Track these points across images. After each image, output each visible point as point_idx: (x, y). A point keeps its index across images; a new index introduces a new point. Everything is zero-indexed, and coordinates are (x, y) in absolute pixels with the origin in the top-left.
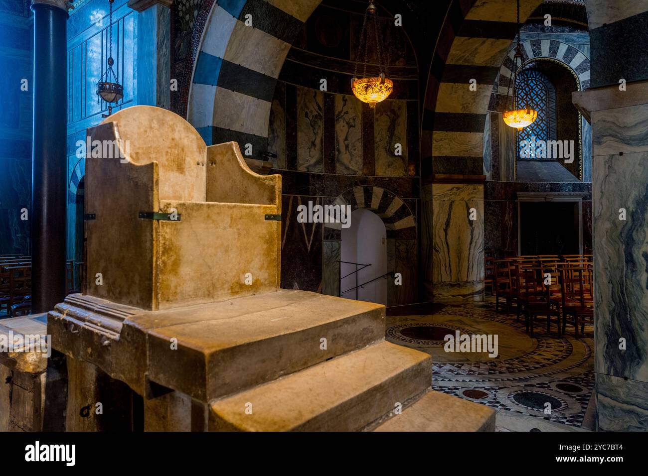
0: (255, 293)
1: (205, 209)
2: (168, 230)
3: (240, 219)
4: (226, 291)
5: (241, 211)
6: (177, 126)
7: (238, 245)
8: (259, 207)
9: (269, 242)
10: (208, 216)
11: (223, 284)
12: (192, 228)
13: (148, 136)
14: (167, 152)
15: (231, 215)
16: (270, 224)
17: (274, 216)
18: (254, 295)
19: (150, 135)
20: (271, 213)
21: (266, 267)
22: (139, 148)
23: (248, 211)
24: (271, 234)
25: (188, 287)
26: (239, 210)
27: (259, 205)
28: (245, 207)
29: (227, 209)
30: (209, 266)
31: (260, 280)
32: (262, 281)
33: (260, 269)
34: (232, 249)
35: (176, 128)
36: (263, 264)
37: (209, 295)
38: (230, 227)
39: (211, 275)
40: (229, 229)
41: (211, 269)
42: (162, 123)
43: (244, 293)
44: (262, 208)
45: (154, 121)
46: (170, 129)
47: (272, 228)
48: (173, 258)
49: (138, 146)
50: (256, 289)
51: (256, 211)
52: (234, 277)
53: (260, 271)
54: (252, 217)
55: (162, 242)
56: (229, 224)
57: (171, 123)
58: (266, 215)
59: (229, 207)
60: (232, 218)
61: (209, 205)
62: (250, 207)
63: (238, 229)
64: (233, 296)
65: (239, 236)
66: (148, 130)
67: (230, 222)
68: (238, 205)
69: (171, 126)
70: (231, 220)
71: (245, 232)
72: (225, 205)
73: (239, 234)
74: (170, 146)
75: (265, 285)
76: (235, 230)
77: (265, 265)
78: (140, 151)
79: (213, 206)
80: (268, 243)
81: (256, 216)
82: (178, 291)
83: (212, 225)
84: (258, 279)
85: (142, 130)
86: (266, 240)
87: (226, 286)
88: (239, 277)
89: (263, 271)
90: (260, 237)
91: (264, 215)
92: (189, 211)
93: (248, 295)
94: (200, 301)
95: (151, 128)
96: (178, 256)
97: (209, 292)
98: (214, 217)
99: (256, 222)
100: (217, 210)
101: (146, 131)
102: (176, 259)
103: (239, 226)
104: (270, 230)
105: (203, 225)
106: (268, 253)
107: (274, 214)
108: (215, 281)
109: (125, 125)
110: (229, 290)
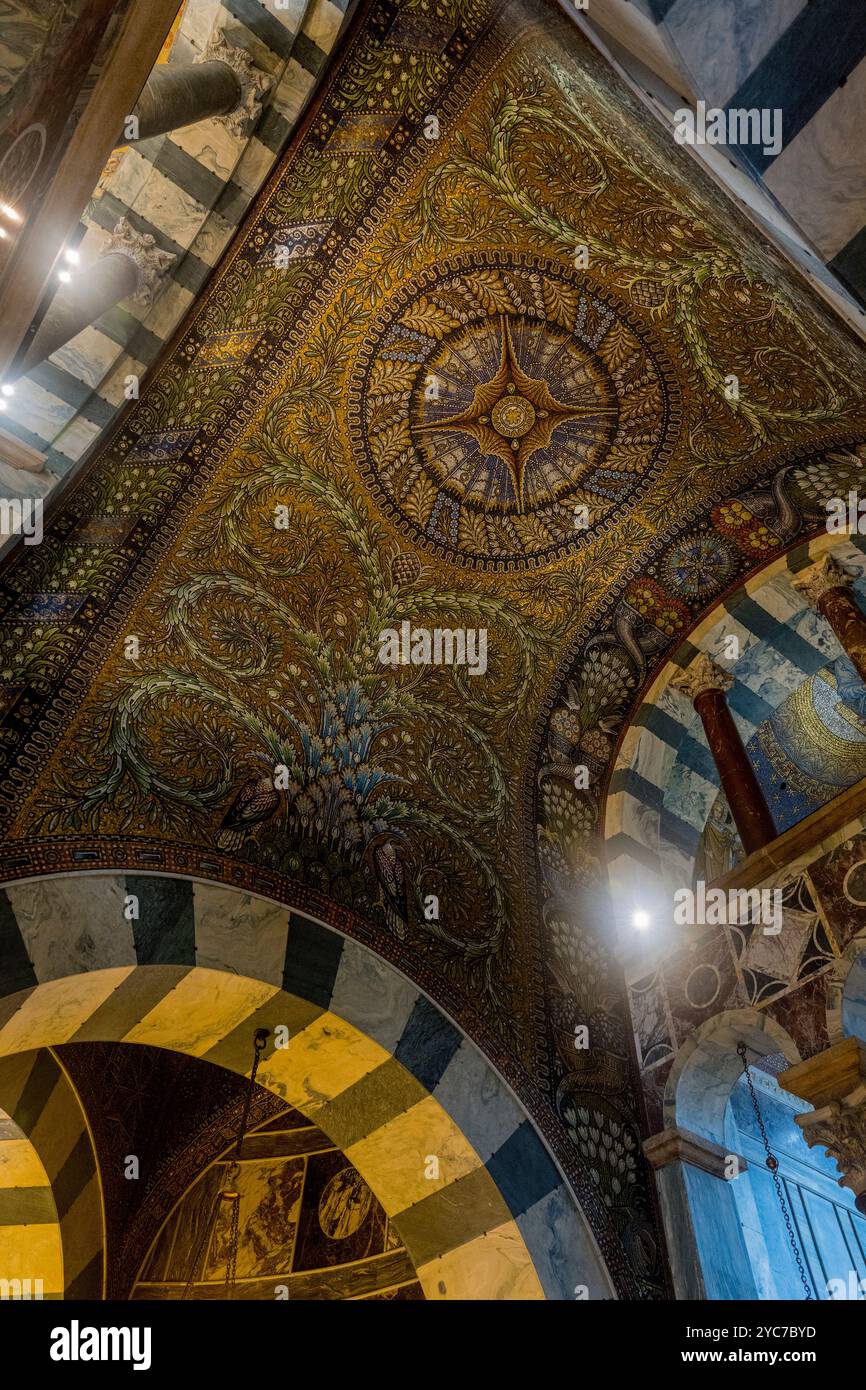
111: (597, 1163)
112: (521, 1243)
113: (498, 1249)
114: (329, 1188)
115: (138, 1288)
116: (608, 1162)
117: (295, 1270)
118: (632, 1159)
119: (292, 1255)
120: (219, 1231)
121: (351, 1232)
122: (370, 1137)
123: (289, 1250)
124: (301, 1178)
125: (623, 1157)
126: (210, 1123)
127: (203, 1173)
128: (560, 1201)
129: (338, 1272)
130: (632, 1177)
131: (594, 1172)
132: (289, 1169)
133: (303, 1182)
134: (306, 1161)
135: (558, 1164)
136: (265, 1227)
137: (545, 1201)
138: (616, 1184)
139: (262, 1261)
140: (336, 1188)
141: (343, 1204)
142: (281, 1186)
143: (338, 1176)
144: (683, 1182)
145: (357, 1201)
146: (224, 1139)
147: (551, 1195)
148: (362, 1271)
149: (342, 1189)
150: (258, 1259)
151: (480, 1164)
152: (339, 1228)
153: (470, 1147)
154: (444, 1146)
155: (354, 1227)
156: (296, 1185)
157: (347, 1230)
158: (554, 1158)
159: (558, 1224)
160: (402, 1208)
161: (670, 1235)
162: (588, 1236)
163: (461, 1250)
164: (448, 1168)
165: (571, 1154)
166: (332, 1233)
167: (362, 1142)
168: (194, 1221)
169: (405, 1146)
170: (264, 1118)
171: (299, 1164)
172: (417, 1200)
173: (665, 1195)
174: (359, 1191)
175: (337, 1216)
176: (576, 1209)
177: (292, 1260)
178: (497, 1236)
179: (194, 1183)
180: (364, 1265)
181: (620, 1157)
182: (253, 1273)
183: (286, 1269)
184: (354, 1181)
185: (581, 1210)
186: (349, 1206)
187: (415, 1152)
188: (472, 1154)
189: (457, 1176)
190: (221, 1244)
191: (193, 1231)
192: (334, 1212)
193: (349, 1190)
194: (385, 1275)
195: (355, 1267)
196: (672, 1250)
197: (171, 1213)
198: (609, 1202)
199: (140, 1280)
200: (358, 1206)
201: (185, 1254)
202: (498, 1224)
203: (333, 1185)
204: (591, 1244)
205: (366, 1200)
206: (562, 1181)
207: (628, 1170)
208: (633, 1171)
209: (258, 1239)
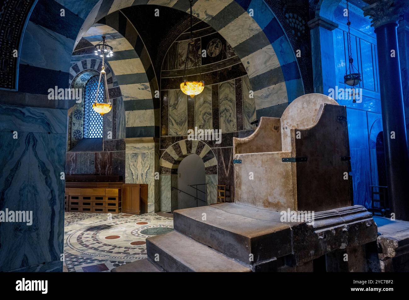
0: (278, 211)
1: (250, 157)
2: (237, 168)
3: (267, 161)
4: (261, 204)
5: (267, 157)
6: (317, 101)
7: (266, 177)
8: (277, 154)
9: (286, 177)
10: (252, 161)
11: (259, 199)
12: (245, 167)
13: (302, 113)
14: (313, 119)
15: (262, 159)
16: (286, 165)
17: (288, 158)
18: (278, 212)
19: (303, 112)
20: (286, 157)
21: (284, 195)
22: (298, 121)
23: (271, 156)
24: (287, 172)
25: (245, 196)
26: (266, 157)
27: (278, 152)
28: (269, 154)
29: (260, 156)
30: (252, 188)
31: (281, 203)
32: (282, 204)
33: (280, 195)
34: (263, 180)
35: (317, 102)
36: (282, 192)
37: (253, 203)
38: (262, 166)
39: (253, 192)
40: (261, 168)
41: (253, 189)
42: (308, 102)
43: (271, 208)
44: (280, 154)
45: (305, 103)
46: (314, 105)
47: (287, 167)
48: (239, 181)
49: (298, 120)
50: (279, 208)
51: (276, 156)
52: (265, 196)
53: (280, 197)
54: (273, 160)
55: (236, 173)
56: (261, 164)
57: (314, 100)
58: (283, 159)
59: (261, 155)
60: (262, 161)
61: (252, 155)
62: (272, 154)
63: (266, 168)
64: (265, 207)
65: (266, 172)
66: (302, 110)
67: (261, 163)
68: (265, 154)
69: (314, 103)
70: (262, 163)
71: (269, 170)
72: (259, 154)
73: (266, 171)
74: (314, 115)
75: (284, 207)
76: (264, 168)
77: (284, 193)
78: (299, 123)
79: (253, 155)
80: (284, 178)
81: (276, 160)
82: (242, 197)
83: (253, 165)
84: (279, 202)
85: (299, 111)
86: (284, 175)
87: (261, 201)
88: (267, 197)
89: (282, 197)
90: (279, 174)
91: (281, 158)
92: (244, 158)
93: (274, 210)
94: (250, 205)
95: (303, 108)
96: (241, 180)
97: (253, 201)
98: (254, 161)
99: (276, 163)
100: (255, 157)
101: (301, 111)
102: (240, 182)
103: (266, 166)
104: (286, 169)
105: (249, 165)
106: (285, 185)
107: (289, 157)
108: (255, 196)
109: (291, 112)
110: (262, 203)
111: (294, 28)
112: (273, 50)
113: (265, 52)
114: (209, 45)
115: (162, 72)
116: (297, 28)
117: (202, 65)
118: (304, 27)
119: (201, 61)
120: (180, 58)
121: (217, 55)
122: (226, 27)
123: (200, 61)
124: (200, 43)
125: (302, 26)
126: (171, 31)
127: (172, 44)
128: (283, 39)
129: (215, 64)
130: (304, 32)
131: (293, 31)
132: (196, 41)
133: (201, 44)
134: (201, 39)
135: (283, 29)
136: (192, 56)
137: (279, 39)
138: (299, 34)
139: (193, 63)
140: (211, 45)
141: (213, 48)
142: (195, 46)
143: (211, 42)
144: (319, 31)
145: (217, 47)
146: (176, 35)
147: (281, 37)
148: (221, 63)
149: (213, 45)
150: (192, 63)
151: (261, 30)
152: (213, 54)
153: (258, 26)
154: (250, 26)
155: (217, 53)
156: (199, 45)
157: (216, 54)
158: (282, 27)
159: (283, 45)
160: (236, 45)
161: (313, 46)
162: (291, 47)
163: (254, 53)
164: (251, 33)
165: (287, 26)
166: (211, 55)
167: (224, 28)
168: (172, 56)
169: (237, 28)
170: (186, 29)
171: (199, 40)
172: (241, 42)
173: (312, 36)
174: (218, 45)
175: (212, 51)
176: (287, 41)
177: (201, 62)
178: (265, 49)
179: (170, 47)
180: (222, 62)
181: (301, 27)
182: (192, 66)
183: (200, 65)
184: (216, 42)
185: (289, 40)
186: (215, 49)
187: (240, 29)
188: (259, 28)
189: (254, 35)
190: (181, 61)
191: (173, 59)
192: (211, 50)
193: (215, 45)
194: (228, 64)
195: (219, 63)
196: (313, 49)
197: (166, 55)
198: (296, 38)
199: (162, 70)
200: (218, 48)
201: (172, 64)
202: (266, 46)
203: (210, 44)
204: (291, 49)
205: (220, 46)
206: (284, 34)
207: (303, 30)
208: (304, 30)
209: (191, 59)
